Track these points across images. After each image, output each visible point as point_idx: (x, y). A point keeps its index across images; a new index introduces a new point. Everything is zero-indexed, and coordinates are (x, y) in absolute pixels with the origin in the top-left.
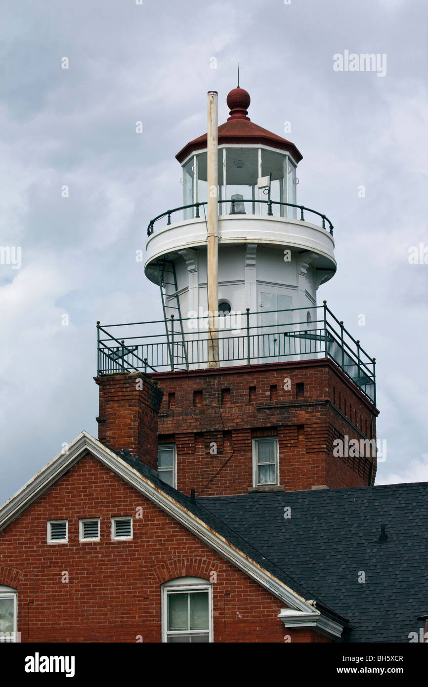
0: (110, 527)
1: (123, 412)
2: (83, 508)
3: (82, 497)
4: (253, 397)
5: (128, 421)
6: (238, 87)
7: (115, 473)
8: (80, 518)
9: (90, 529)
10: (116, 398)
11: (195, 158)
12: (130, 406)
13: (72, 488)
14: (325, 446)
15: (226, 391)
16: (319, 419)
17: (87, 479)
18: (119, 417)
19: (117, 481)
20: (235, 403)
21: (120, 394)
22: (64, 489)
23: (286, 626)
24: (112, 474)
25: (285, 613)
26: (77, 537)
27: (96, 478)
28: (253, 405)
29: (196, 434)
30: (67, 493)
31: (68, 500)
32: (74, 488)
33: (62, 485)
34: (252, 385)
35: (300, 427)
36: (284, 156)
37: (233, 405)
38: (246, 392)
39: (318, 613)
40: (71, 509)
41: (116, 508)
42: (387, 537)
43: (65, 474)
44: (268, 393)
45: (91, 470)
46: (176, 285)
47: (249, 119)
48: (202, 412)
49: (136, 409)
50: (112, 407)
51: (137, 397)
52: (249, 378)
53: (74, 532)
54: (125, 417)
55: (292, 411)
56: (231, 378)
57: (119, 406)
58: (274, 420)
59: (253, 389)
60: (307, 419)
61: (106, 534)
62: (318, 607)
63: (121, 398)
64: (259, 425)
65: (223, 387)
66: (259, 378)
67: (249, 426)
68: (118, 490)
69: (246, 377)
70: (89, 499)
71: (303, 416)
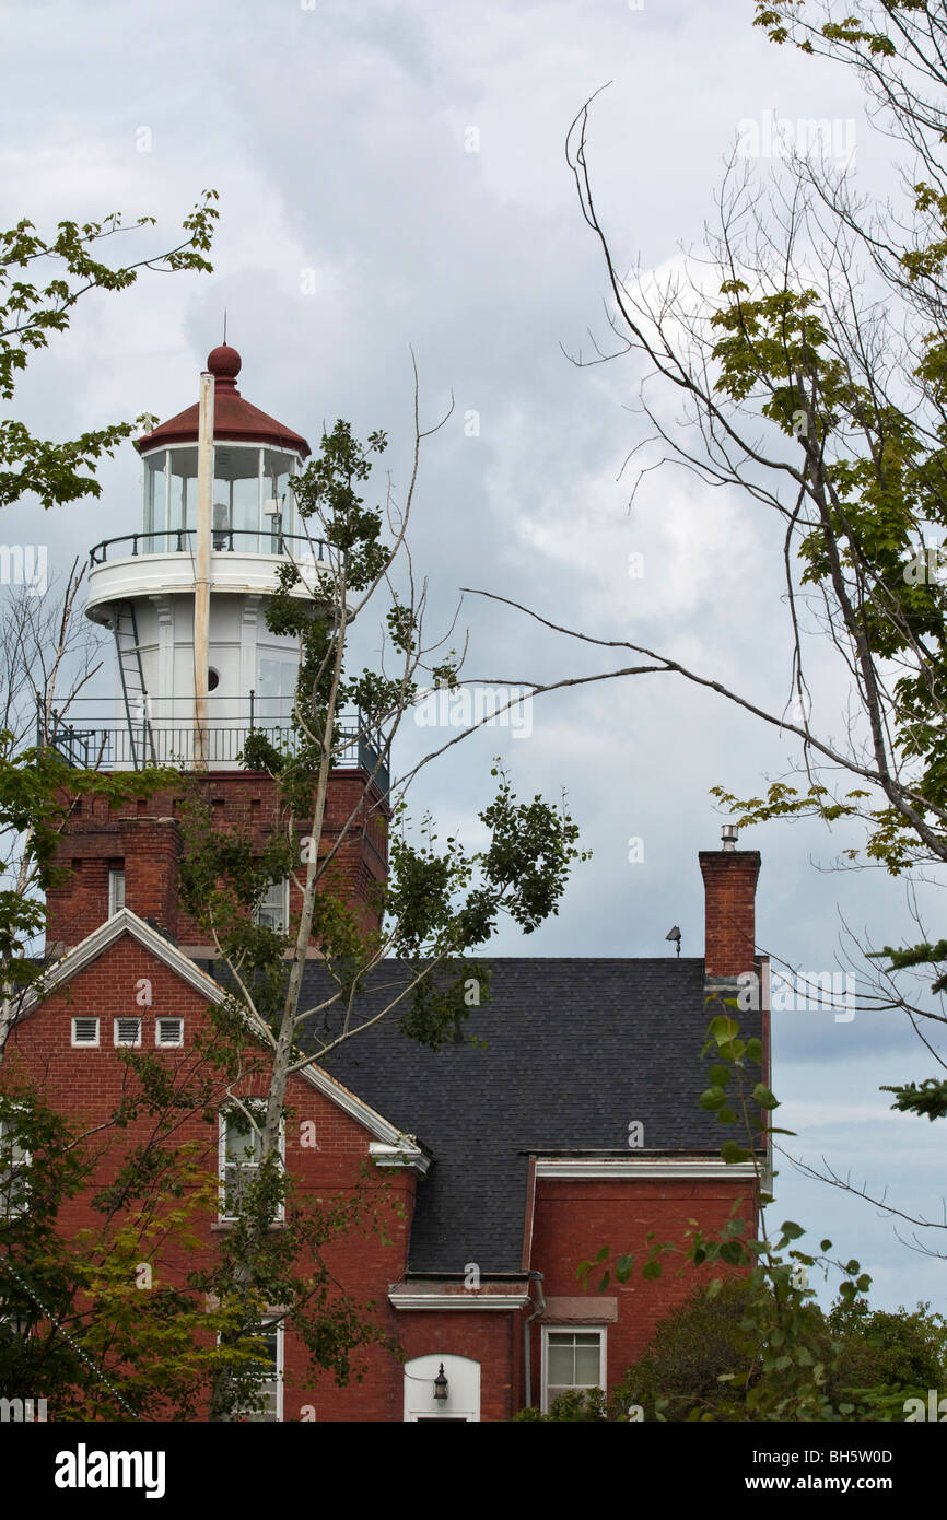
0: (154, 1030)
1: (147, 869)
2: (119, 1003)
3: (119, 989)
4: (255, 814)
5: (155, 882)
6: (225, 344)
7: (162, 961)
8: (115, 1016)
9: (128, 1030)
10: (138, 851)
11: (168, 453)
12: (157, 861)
13: (105, 977)
14: (353, 888)
15: (219, 803)
16: (348, 851)
17: (126, 967)
18: (142, 876)
19: (165, 972)
20: (230, 821)
21: (145, 845)
22: (95, 977)
23: (378, 1164)
24: (158, 962)
25: (376, 1148)
26: (112, 1039)
27: (139, 966)
28: (255, 825)
30: (98, 983)
31: (99, 993)
32: (108, 977)
33: (93, 972)
34: (255, 798)
35: (321, 861)
36: (292, 457)
37: (228, 824)
38: (247, 807)
39: (419, 1151)
40: (104, 1003)
41: (162, 1006)
42: (462, 1038)
43: (96, 959)
45: (130, 956)
46: (136, 636)
47: (238, 394)
49: (166, 866)
50: (133, 862)
51: (167, 851)
52: (252, 788)
53: (107, 1034)
54: (149, 876)
56: (226, 786)
57: (144, 861)
59: (256, 803)
61: (148, 1037)
62: (419, 1143)
63: (145, 850)
65: (215, 798)
66: (265, 789)
68: (164, 982)
69: (247, 785)
70: (128, 993)
71: (324, 845)
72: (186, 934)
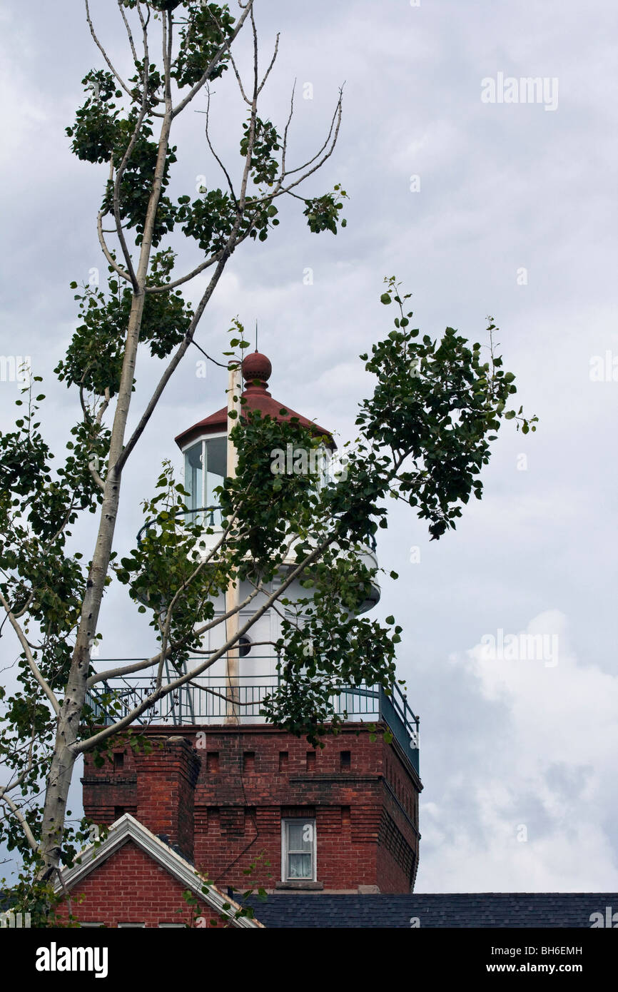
1: (159, 787)
2: (123, 909)
3: (122, 895)
4: (283, 765)
5: (166, 799)
6: (256, 351)
7: (165, 868)
8: (120, 922)
10: (150, 769)
11: (204, 444)
12: (168, 780)
13: (109, 883)
14: (376, 835)
15: (250, 755)
16: (371, 799)
17: (130, 873)
18: (154, 793)
19: (167, 878)
20: (260, 771)
21: (156, 764)
22: (99, 883)
24: (161, 869)
27: (141, 873)
28: (283, 775)
29: (210, 808)
30: (102, 889)
31: (104, 898)
32: (112, 884)
33: (97, 878)
34: (283, 750)
35: (345, 809)
37: (258, 775)
38: (276, 758)
40: (107, 909)
41: (165, 913)
43: (101, 865)
44: (304, 762)
45: (133, 863)
47: (269, 395)
48: (218, 781)
49: (176, 784)
50: (145, 780)
51: (178, 769)
52: (279, 740)
54: (161, 794)
55: (334, 787)
56: (257, 739)
57: (154, 779)
58: (311, 797)
59: (284, 755)
60: (354, 799)
63: (156, 769)
64: (292, 802)
65: (246, 750)
66: (293, 741)
67: (279, 803)
68: (167, 889)
69: (275, 738)
70: (131, 899)
71: (348, 794)
72: (223, 878)
